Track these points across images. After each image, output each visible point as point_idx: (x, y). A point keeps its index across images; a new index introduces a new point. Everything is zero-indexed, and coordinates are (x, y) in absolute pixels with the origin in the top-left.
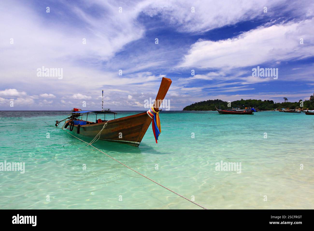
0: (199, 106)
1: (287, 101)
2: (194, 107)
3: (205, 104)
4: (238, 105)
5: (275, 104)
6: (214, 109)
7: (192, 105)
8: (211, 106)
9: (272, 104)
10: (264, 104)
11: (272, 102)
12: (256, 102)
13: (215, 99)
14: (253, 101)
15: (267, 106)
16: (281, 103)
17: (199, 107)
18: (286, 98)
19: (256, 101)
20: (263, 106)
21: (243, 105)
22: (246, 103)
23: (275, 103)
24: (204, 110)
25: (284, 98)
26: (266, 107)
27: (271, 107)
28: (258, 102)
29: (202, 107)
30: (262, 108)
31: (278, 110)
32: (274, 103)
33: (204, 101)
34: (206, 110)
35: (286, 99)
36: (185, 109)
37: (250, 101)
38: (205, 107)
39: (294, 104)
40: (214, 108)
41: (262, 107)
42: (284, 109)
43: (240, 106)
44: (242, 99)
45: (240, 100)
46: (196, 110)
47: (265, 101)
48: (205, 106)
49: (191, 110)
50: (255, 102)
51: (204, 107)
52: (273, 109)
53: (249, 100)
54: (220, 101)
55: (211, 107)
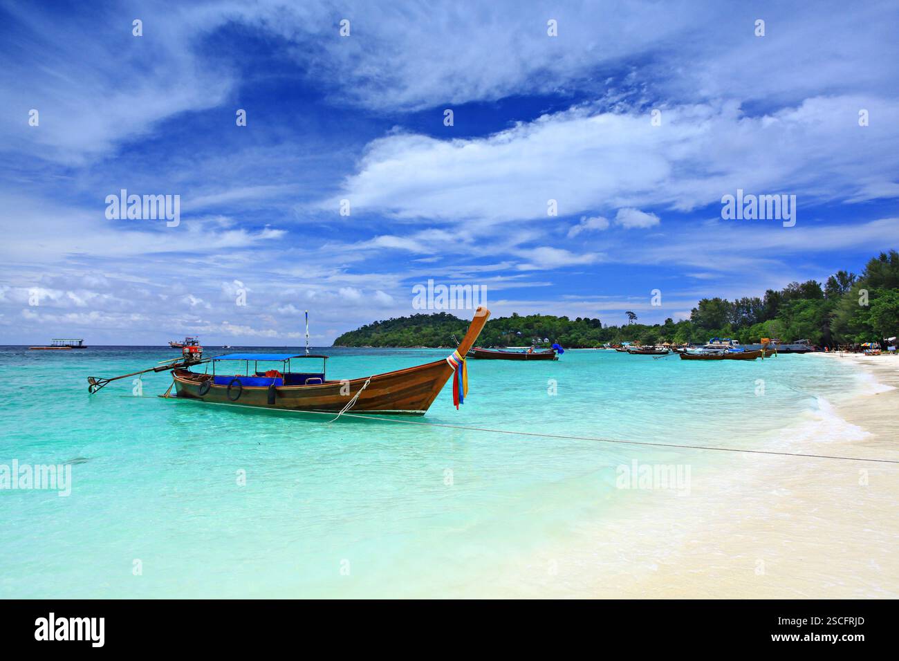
0: (385, 332)
1: (634, 322)
2: (369, 337)
3: (405, 326)
4: (503, 330)
5: (603, 330)
6: (431, 343)
7: (362, 328)
8: (423, 332)
9: (596, 330)
10: (576, 328)
11: (596, 323)
12: (555, 323)
13: (436, 313)
14: (546, 321)
15: (583, 335)
16: (620, 326)
17: (386, 336)
18: (632, 313)
19: (555, 321)
20: (573, 336)
21: (519, 333)
22: (526, 325)
23: (605, 325)
24: (402, 346)
25: (629, 313)
26: (580, 338)
27: (595, 338)
28: (559, 323)
29: (396, 336)
30: (570, 341)
31: (611, 347)
32: (603, 327)
33: (403, 317)
34: (409, 345)
35: (632, 316)
36: (338, 342)
37: (537, 318)
38: (406, 335)
39: (652, 331)
40: (431, 340)
41: (569, 339)
42: (626, 345)
43: (508, 334)
44: (515, 314)
45: (509, 315)
46: (376, 344)
47: (579, 319)
48: (407, 333)
49: (359, 345)
50: (551, 322)
51: (403, 336)
52: (599, 344)
53: (535, 316)
54: (451, 318)
55: (424, 336)
